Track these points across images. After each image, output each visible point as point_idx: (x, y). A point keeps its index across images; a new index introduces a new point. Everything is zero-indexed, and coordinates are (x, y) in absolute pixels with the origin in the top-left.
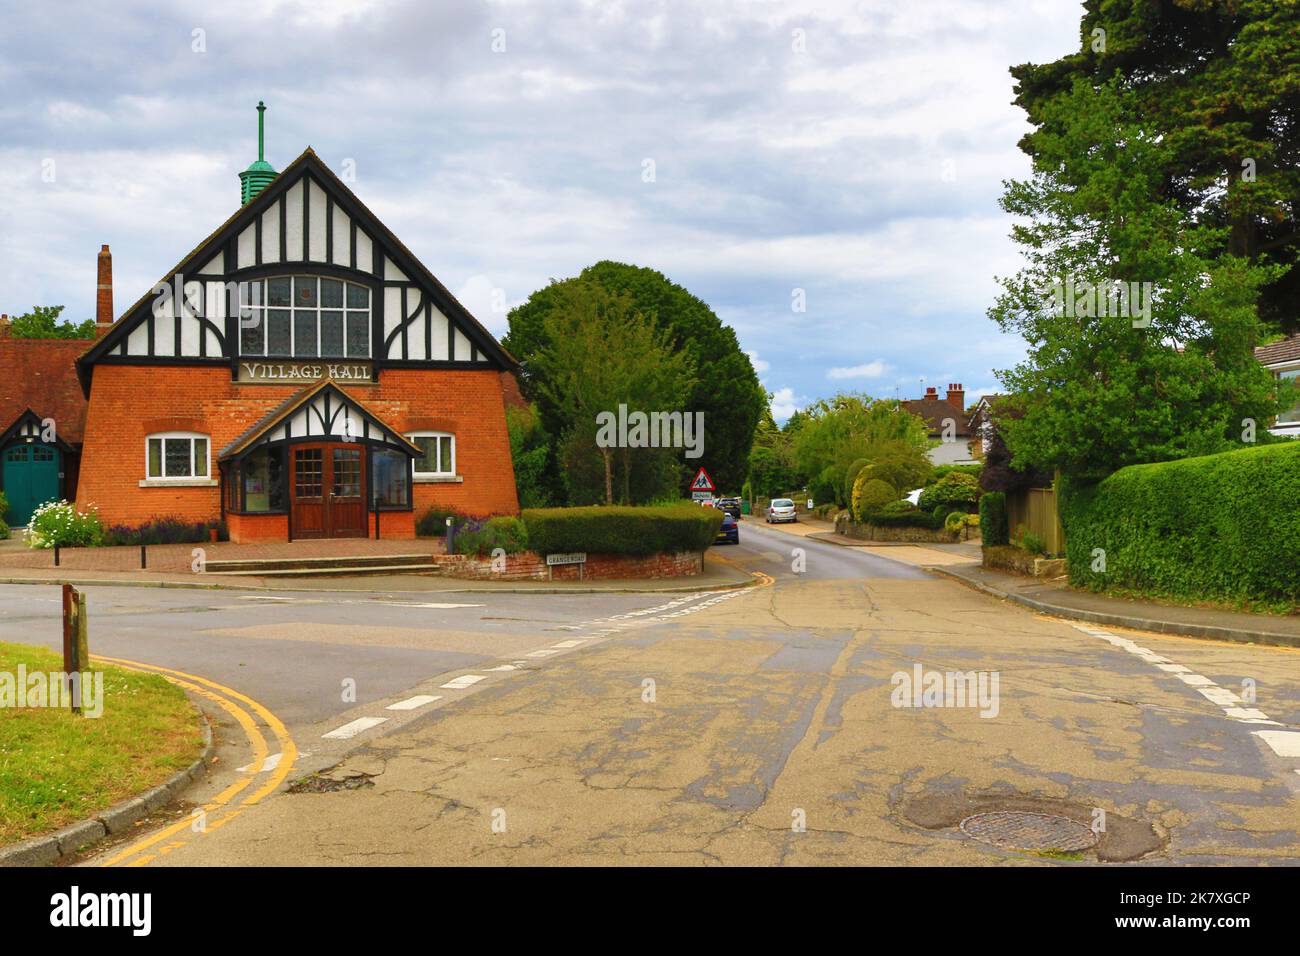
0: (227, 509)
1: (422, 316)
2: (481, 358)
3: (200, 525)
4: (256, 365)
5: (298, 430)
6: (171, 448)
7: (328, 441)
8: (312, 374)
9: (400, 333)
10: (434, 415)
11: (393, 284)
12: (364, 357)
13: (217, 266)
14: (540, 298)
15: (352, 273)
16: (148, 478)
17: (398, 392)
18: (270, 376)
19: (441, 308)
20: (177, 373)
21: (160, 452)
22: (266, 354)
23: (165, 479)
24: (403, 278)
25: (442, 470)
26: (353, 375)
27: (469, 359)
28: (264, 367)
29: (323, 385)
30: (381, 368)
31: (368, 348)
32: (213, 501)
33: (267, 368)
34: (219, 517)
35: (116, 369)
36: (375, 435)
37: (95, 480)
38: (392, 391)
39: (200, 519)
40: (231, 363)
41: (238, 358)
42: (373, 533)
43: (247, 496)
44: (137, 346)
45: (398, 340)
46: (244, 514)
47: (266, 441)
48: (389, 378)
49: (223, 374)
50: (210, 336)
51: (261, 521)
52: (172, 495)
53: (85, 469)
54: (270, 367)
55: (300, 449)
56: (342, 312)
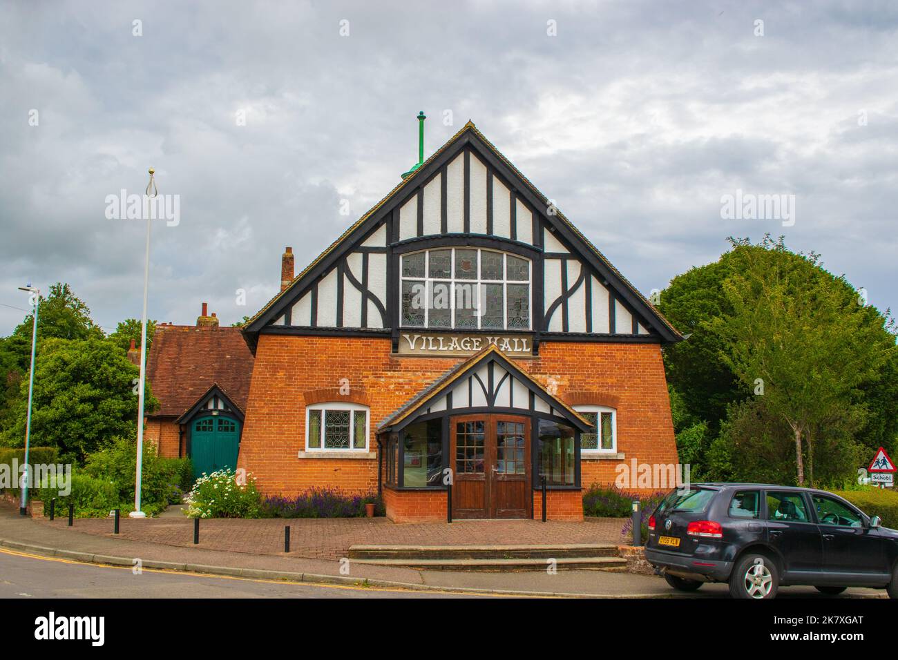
0: (384, 482)
1: (582, 288)
2: (642, 331)
3: (357, 500)
4: (416, 336)
5: (460, 400)
6: (330, 418)
7: (491, 412)
8: (472, 346)
9: (561, 305)
10: (595, 389)
11: (553, 256)
12: (525, 329)
13: (379, 239)
14: (683, 281)
15: (512, 245)
16: (308, 450)
17: (559, 365)
18: (431, 348)
19: (601, 279)
20: (338, 344)
21: (320, 423)
22: (426, 325)
23: (323, 451)
24: (562, 249)
25: (603, 447)
26: (513, 347)
27: (630, 332)
28: (424, 338)
29: (487, 353)
30: (541, 341)
31: (527, 321)
32: (371, 474)
33: (427, 340)
34: (376, 491)
35: (279, 339)
36: (541, 407)
37: (255, 450)
38: (552, 364)
39: (357, 493)
40: (391, 334)
41: (399, 330)
42: (538, 515)
43: (405, 470)
44: (301, 316)
45: (559, 311)
46: (401, 489)
47: (426, 413)
48: (550, 351)
49: (385, 345)
50: (371, 306)
51: (418, 498)
52: (331, 467)
53: (247, 438)
54: (431, 339)
55: (461, 421)
56: (502, 284)
